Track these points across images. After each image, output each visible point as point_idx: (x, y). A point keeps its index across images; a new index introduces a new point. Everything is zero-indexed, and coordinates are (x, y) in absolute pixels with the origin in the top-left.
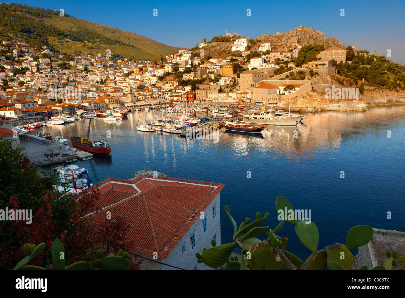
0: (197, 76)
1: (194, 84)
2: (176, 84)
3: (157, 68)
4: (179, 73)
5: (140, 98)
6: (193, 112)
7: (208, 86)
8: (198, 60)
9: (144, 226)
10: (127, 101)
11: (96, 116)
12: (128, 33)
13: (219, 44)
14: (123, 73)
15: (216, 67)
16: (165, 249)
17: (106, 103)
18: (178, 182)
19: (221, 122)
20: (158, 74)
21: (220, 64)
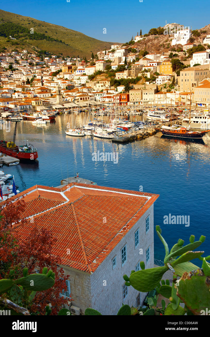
0: (131, 75)
1: (128, 84)
2: (108, 84)
3: (88, 66)
4: (111, 71)
5: (69, 100)
6: (126, 115)
7: (143, 86)
8: (133, 56)
9: (72, 237)
10: (55, 103)
11: (22, 118)
12: (56, 27)
13: (157, 38)
14: (51, 72)
15: (153, 65)
16: (93, 262)
17: (33, 105)
18: (109, 191)
19: (157, 126)
20: (89, 73)
21: (158, 61)
